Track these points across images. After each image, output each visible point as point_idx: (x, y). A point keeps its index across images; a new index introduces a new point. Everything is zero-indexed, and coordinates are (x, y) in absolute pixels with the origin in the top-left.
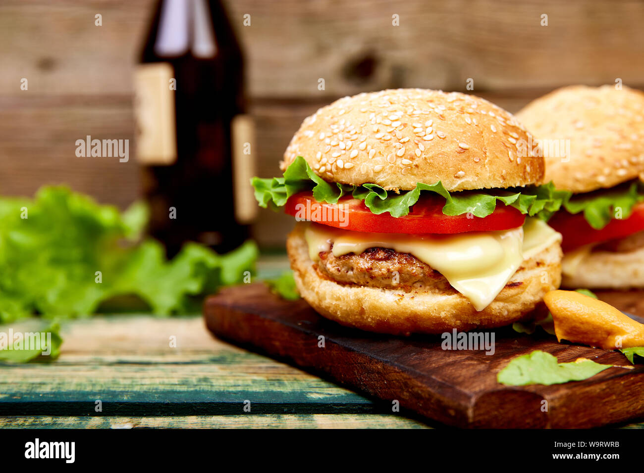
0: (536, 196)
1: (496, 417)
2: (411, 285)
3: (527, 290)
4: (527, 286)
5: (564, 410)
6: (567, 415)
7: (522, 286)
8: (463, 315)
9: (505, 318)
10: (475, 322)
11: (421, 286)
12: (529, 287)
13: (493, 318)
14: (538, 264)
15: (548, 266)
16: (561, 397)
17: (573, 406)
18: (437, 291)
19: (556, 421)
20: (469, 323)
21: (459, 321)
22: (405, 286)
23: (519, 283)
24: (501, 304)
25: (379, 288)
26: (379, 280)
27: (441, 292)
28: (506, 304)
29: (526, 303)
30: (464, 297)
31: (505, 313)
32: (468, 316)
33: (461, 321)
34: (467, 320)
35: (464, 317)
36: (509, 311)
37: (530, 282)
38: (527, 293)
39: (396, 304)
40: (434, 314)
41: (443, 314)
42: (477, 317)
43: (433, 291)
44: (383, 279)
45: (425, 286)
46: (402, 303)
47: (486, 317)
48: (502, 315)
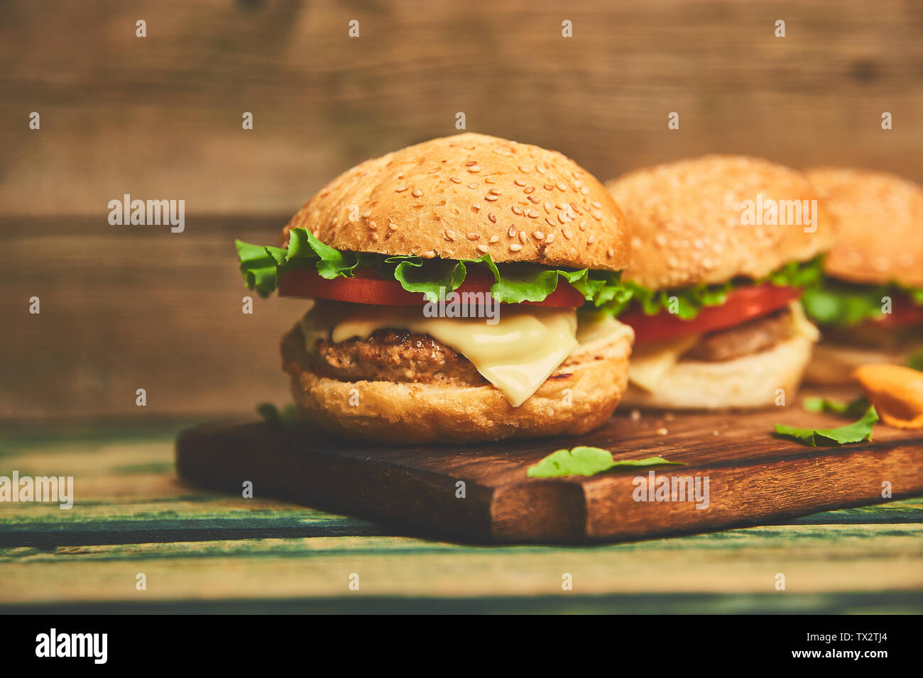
0: (604, 282)
1: (525, 517)
2: (431, 377)
3: (578, 384)
4: (577, 380)
5: (608, 504)
6: (612, 511)
7: (571, 378)
8: (496, 412)
9: (551, 420)
10: (512, 423)
11: (443, 378)
12: (581, 381)
13: (536, 418)
14: (597, 358)
15: (609, 360)
16: (603, 488)
17: (620, 499)
18: (464, 384)
19: (598, 517)
20: (504, 423)
21: (491, 421)
22: (423, 378)
23: (567, 374)
24: (545, 401)
25: (390, 381)
26: (389, 371)
27: (468, 385)
28: (551, 401)
29: (578, 401)
30: (497, 389)
31: (551, 413)
32: (503, 414)
33: (494, 421)
34: (501, 420)
35: (498, 415)
36: (555, 411)
37: (583, 374)
38: (579, 388)
39: (410, 398)
40: (459, 410)
41: (469, 410)
42: (514, 416)
43: (459, 383)
44: (394, 369)
45: (449, 377)
46: (418, 396)
47: (526, 417)
48: (547, 415)
